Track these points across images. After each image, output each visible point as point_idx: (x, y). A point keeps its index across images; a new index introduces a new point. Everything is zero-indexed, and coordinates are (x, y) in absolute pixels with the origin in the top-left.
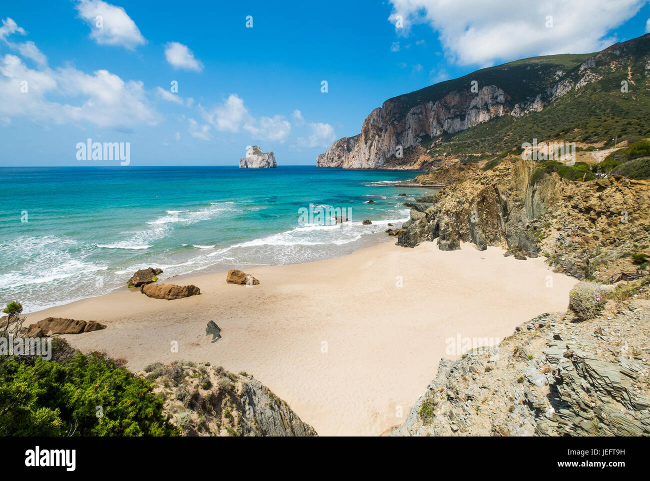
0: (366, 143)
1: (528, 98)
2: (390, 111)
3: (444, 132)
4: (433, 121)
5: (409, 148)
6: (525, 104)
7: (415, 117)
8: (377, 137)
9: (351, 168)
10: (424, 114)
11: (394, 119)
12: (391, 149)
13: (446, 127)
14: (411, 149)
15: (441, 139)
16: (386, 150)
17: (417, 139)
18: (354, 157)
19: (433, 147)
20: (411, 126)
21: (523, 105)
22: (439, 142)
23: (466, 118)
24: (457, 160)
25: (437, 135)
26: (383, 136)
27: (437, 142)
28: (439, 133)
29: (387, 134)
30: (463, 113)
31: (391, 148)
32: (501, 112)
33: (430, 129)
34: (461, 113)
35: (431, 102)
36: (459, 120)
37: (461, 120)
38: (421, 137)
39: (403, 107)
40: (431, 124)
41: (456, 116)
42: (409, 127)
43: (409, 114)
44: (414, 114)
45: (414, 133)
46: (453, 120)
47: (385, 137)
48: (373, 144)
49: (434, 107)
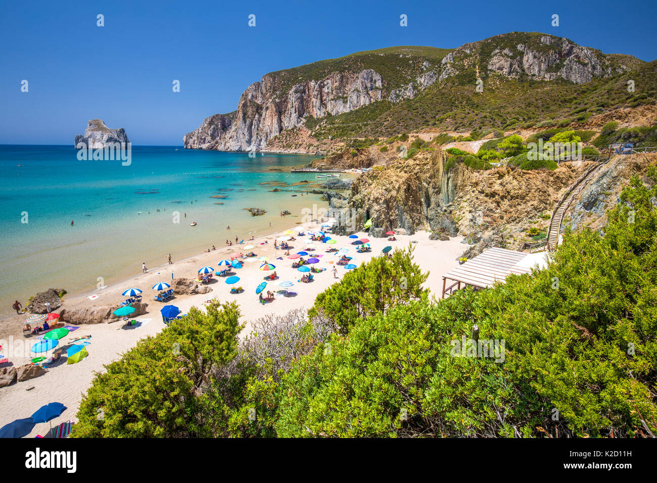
0: (245, 123)
1: (402, 85)
2: (270, 87)
3: (327, 114)
4: (315, 101)
5: (293, 129)
6: (400, 91)
7: (299, 95)
8: (257, 116)
9: (229, 150)
10: (307, 92)
11: (275, 96)
12: (273, 130)
13: (329, 108)
14: (295, 130)
15: (326, 122)
16: (269, 131)
17: (301, 120)
18: (231, 138)
19: (318, 129)
20: (294, 105)
21: (398, 92)
22: (324, 124)
23: (349, 101)
24: (342, 144)
25: (321, 117)
26: (264, 115)
27: (322, 124)
28: (323, 115)
29: (268, 112)
30: (345, 95)
31: (274, 128)
32: (380, 97)
33: (313, 110)
34: (343, 95)
35: (313, 81)
36: (341, 102)
37: (343, 103)
38: (305, 118)
39: (284, 84)
40: (314, 104)
41: (339, 98)
42: (293, 106)
43: (291, 92)
44: (296, 92)
45: (297, 113)
46: (336, 102)
47: (267, 116)
48: (254, 124)
49: (317, 86)
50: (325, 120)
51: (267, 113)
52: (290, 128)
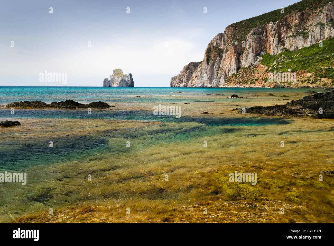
0: (208, 64)
3: (285, 51)
4: (273, 40)
5: (249, 67)
7: (256, 36)
8: (218, 58)
10: (265, 33)
11: (235, 40)
12: (232, 69)
13: (287, 45)
14: (251, 68)
15: (284, 58)
16: (227, 70)
17: (258, 58)
18: (197, 77)
19: (275, 65)
20: (251, 45)
22: (281, 59)
24: (309, 75)
25: (278, 53)
26: (224, 57)
27: (279, 59)
28: (280, 52)
30: (306, 31)
31: (232, 67)
33: (270, 49)
34: (304, 31)
35: (271, 22)
36: (301, 37)
37: (304, 38)
38: (262, 56)
40: (272, 43)
41: (299, 34)
42: (250, 47)
43: (249, 35)
44: (254, 34)
45: (254, 52)
46: (295, 38)
47: (226, 57)
48: (215, 64)
49: (275, 26)
50: (283, 56)
51: (227, 55)
52: (247, 66)
